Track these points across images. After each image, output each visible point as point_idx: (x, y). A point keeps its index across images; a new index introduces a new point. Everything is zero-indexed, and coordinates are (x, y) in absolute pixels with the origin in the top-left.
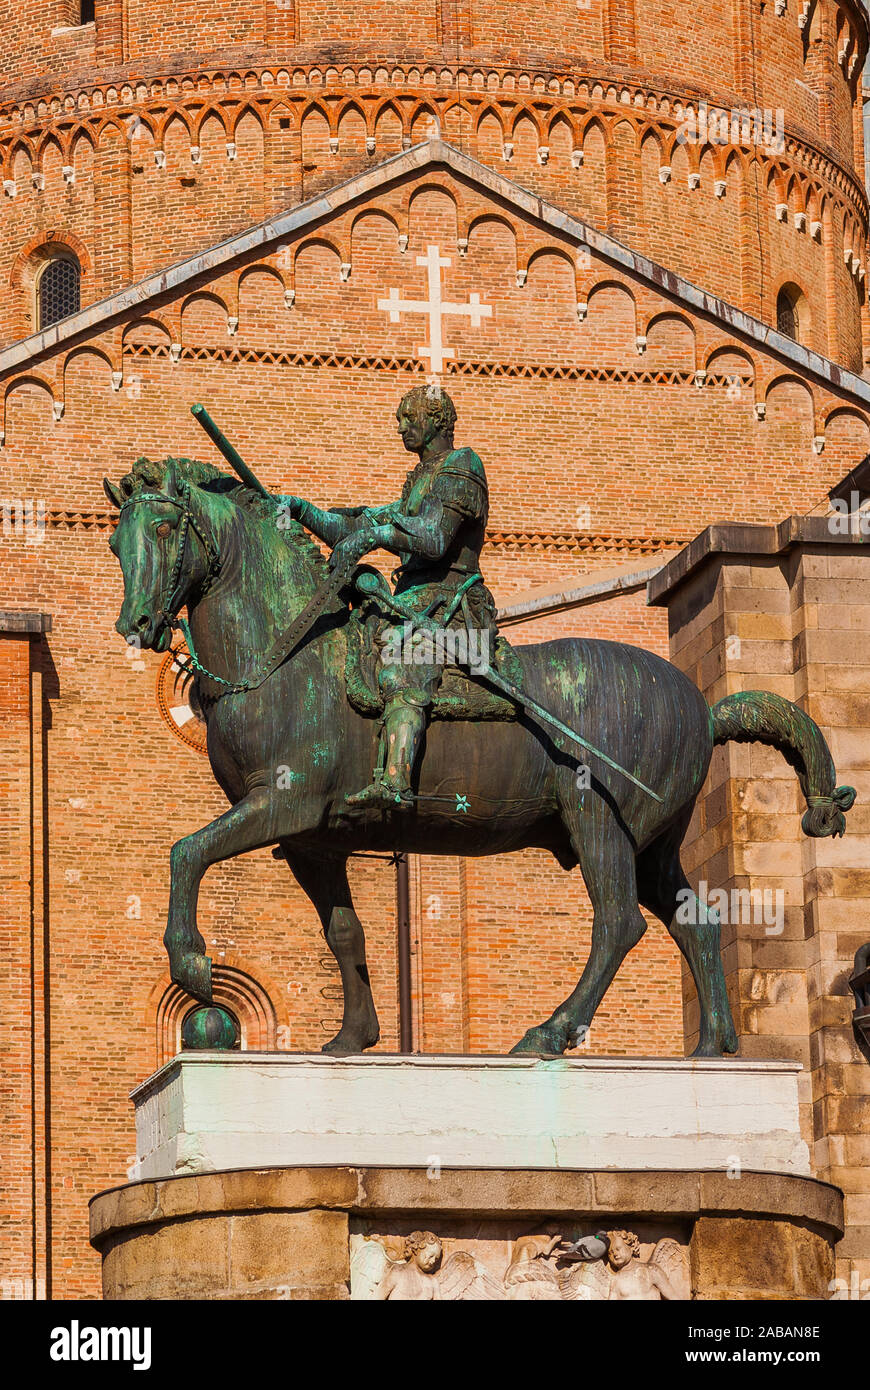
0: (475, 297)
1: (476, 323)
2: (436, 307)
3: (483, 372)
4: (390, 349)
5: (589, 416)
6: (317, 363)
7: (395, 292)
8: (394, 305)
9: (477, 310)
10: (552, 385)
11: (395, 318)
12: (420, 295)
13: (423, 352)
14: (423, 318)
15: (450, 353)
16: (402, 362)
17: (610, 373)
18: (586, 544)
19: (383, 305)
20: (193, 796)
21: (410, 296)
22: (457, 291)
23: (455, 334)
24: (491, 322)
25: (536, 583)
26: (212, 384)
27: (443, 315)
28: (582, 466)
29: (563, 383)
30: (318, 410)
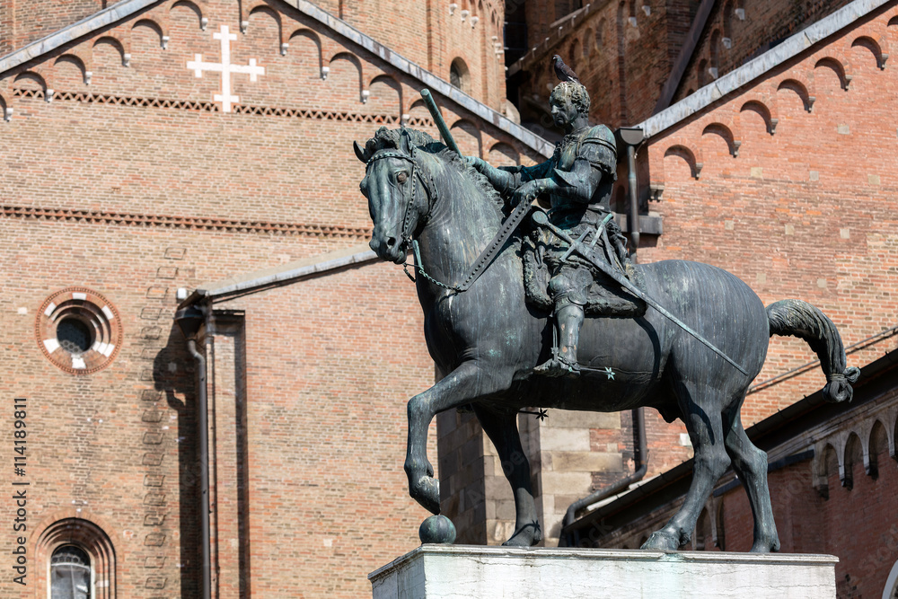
0: (253, 61)
1: (254, 79)
2: (226, 68)
3: (258, 113)
4: (195, 96)
5: (329, 144)
6: (145, 104)
7: (199, 57)
8: (198, 65)
9: (254, 70)
10: (305, 123)
11: (198, 74)
12: (217, 60)
13: (217, 98)
14: (217, 75)
15: (236, 99)
16: (203, 105)
17: (344, 115)
18: (327, 232)
19: (190, 65)
20: (59, 401)
21: (209, 60)
22: (240, 57)
23: (240, 85)
24: (264, 79)
25: (293, 257)
26: (75, 117)
27: (231, 74)
28: (326, 178)
29: (313, 121)
30: (146, 137)
